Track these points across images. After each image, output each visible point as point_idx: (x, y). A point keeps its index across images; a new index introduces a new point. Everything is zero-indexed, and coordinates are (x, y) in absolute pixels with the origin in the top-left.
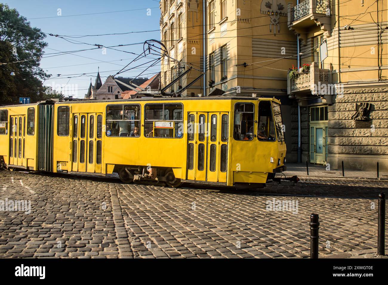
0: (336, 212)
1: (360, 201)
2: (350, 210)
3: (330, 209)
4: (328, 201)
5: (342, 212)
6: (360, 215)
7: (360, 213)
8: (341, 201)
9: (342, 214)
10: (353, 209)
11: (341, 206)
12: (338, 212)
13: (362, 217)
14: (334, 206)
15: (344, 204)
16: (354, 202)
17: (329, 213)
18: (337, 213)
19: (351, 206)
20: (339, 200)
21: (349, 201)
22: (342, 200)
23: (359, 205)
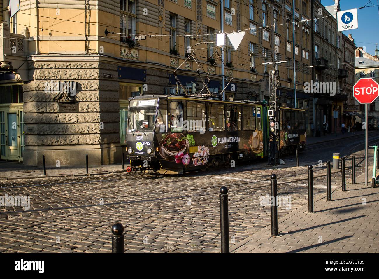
0: (35, 238)
1: (69, 212)
2: (57, 231)
3: (27, 234)
4: (24, 218)
5: (45, 237)
6: (72, 238)
7: (72, 236)
8: (42, 216)
9: (45, 243)
10: (61, 228)
11: (43, 225)
12: (40, 239)
13: (76, 243)
14: (33, 226)
15: (48, 221)
16: (62, 215)
17: (24, 244)
18: (38, 241)
19: (58, 224)
20: (40, 214)
21: (54, 214)
22: (44, 215)
23: (68, 220)
